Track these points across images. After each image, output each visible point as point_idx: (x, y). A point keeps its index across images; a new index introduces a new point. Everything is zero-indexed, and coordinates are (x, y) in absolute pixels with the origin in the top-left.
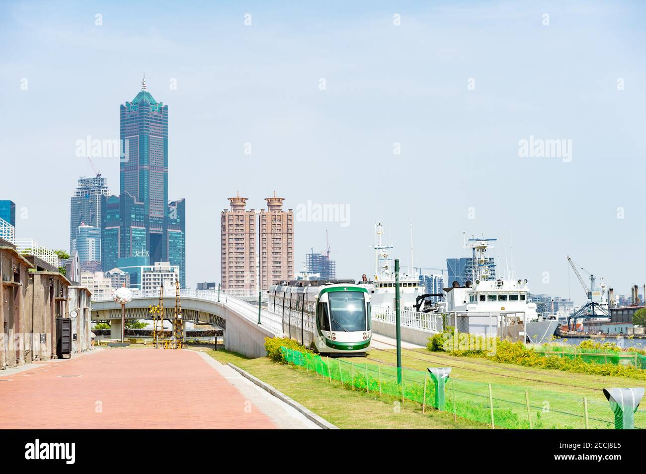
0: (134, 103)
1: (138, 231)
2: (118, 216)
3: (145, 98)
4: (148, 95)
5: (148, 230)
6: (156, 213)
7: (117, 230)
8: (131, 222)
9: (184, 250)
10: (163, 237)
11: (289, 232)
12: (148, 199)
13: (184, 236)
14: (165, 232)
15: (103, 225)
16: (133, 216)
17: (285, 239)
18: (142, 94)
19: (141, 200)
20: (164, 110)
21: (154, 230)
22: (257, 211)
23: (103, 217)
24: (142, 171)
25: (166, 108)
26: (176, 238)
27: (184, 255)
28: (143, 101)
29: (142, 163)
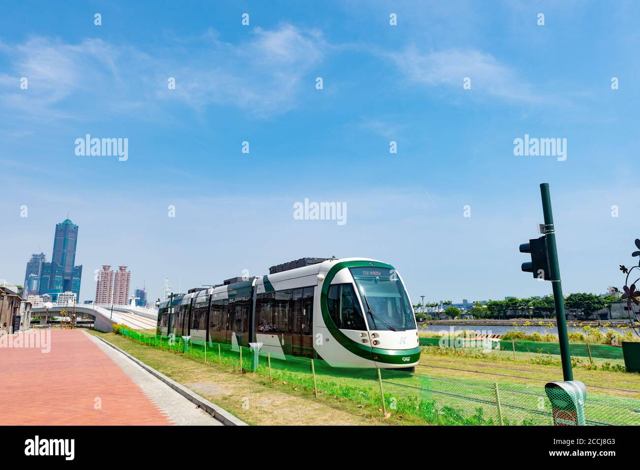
0: (63, 224)
1: (59, 278)
2: (50, 271)
3: (68, 222)
4: (70, 221)
5: (63, 278)
6: (68, 270)
7: (48, 277)
8: (55, 274)
9: (79, 287)
10: (70, 282)
11: (128, 280)
12: (65, 265)
13: (80, 281)
14: (71, 278)
15: (42, 275)
16: (57, 271)
17: (126, 283)
18: (67, 220)
19: (62, 265)
20: (76, 228)
21: (66, 278)
22: (115, 272)
23: (42, 272)
24: (63, 253)
25: (78, 227)
26: (77, 281)
27: (79, 289)
28: (67, 223)
29: (64, 249)
